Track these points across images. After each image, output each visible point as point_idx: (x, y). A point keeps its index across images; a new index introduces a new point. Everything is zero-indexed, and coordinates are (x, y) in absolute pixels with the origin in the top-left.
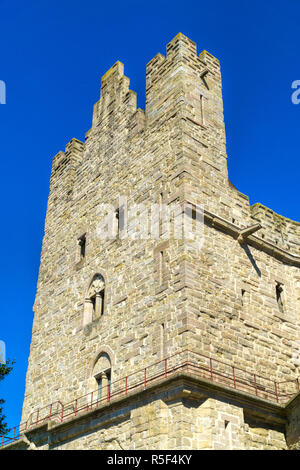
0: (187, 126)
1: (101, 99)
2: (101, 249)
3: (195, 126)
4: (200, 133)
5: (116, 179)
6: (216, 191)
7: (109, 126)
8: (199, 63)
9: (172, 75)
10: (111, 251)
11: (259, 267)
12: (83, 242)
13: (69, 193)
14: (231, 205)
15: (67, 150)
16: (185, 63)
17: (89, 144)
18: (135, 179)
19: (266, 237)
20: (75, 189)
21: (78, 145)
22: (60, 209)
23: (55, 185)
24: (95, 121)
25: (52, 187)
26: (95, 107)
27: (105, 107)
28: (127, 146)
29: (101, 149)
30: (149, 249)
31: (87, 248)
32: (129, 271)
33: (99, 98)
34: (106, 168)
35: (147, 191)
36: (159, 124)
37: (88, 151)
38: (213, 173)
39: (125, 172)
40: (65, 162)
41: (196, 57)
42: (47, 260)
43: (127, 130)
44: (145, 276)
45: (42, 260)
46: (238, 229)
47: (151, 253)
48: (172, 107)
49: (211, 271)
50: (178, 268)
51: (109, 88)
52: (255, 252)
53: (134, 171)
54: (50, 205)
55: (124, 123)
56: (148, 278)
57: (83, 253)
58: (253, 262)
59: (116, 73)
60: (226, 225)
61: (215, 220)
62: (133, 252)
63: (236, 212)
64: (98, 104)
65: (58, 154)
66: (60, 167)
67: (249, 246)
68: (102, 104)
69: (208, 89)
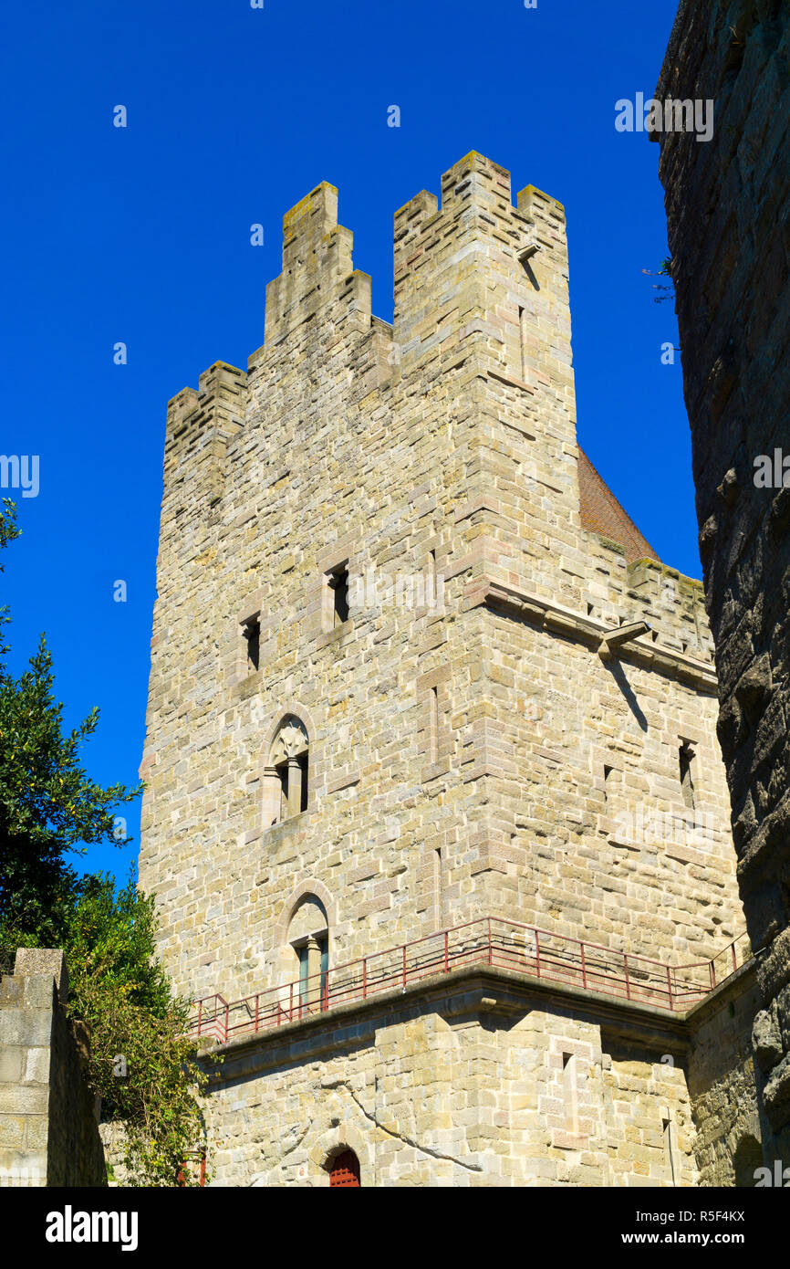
0: (491, 394)
1: (285, 273)
2: (297, 658)
3: (507, 391)
4: (519, 405)
5: (326, 493)
6: (553, 543)
7: (307, 352)
9: (455, 259)
10: (321, 666)
11: (644, 708)
12: (253, 630)
13: (214, 503)
14: (586, 572)
15: (203, 388)
16: (484, 230)
17: (259, 386)
18: (371, 504)
19: (661, 637)
20: (227, 498)
21: (229, 379)
22: (193, 537)
23: (177, 475)
24: (271, 329)
25: (170, 478)
26: (270, 290)
27: (296, 298)
28: (351, 415)
29: (287, 407)
30: (408, 677)
31: (263, 648)
32: (361, 720)
33: (280, 271)
34: (303, 460)
35: (397, 539)
36: (425, 377)
37: (255, 404)
38: (547, 499)
39: (346, 481)
40: (200, 419)
41: (510, 208)
42: (168, 661)
43: (350, 374)
44: (399, 738)
45: (154, 659)
46: (599, 628)
47: (411, 686)
48: (455, 342)
49: (539, 734)
50: (469, 730)
51: (302, 250)
52: (633, 675)
53: (371, 480)
54: (168, 526)
55: (341, 354)
56: (404, 743)
57: (254, 653)
58: (631, 699)
59: (318, 214)
60: (572, 623)
61: (549, 615)
62: (370, 676)
63: (596, 588)
64: (276, 284)
65: (180, 394)
66: (187, 432)
67: (622, 663)
68: (288, 287)
69: (537, 288)
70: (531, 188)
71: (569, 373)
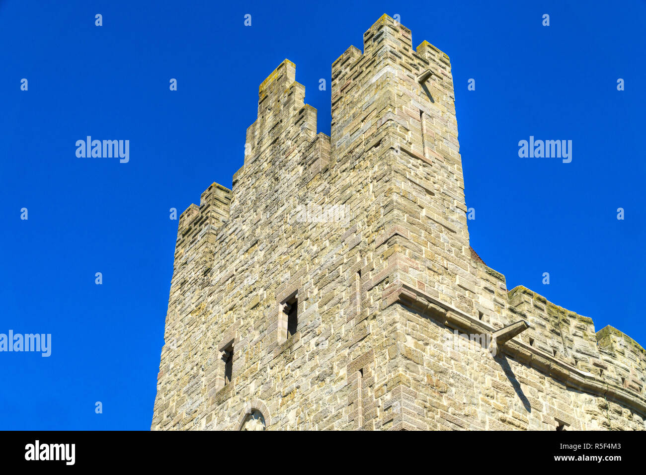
0: (399, 161)
1: (259, 119)
2: (259, 367)
3: (413, 161)
4: (421, 171)
5: (283, 248)
6: (451, 266)
7: (273, 162)
8: (416, 61)
9: (374, 80)
10: (276, 369)
11: (527, 394)
12: (229, 355)
13: (205, 274)
14: (476, 289)
15: (203, 201)
16: (394, 61)
17: (239, 192)
18: (315, 248)
19: (537, 343)
20: (216, 267)
21: (221, 195)
22: (191, 300)
23: (183, 260)
24: (249, 152)
25: (177, 263)
26: (249, 132)
27: (266, 131)
28: (301, 193)
29: (258, 199)
30: (340, 366)
31: (236, 365)
32: (306, 403)
33: (256, 118)
34: (268, 230)
35: (335, 267)
36: (354, 157)
37: (237, 203)
38: (444, 236)
39: (299, 236)
40: (199, 221)
41: (411, 52)
42: (169, 387)
43: (301, 169)
44: (334, 413)
45: (159, 388)
46: (489, 329)
47: (343, 372)
48: (374, 130)
49: (445, 402)
50: (388, 397)
51: (271, 102)
52: (518, 370)
53: (314, 234)
54: (175, 293)
55: (296, 157)
56: (338, 416)
57: (229, 373)
58: (517, 386)
59: (283, 78)
60: (468, 323)
61: (449, 314)
62: (312, 370)
63: (485, 301)
64: (253, 126)
65: (188, 208)
66: (191, 231)
67: (507, 359)
68: (261, 127)
69: (433, 101)
70: (426, 43)
71: (458, 157)
